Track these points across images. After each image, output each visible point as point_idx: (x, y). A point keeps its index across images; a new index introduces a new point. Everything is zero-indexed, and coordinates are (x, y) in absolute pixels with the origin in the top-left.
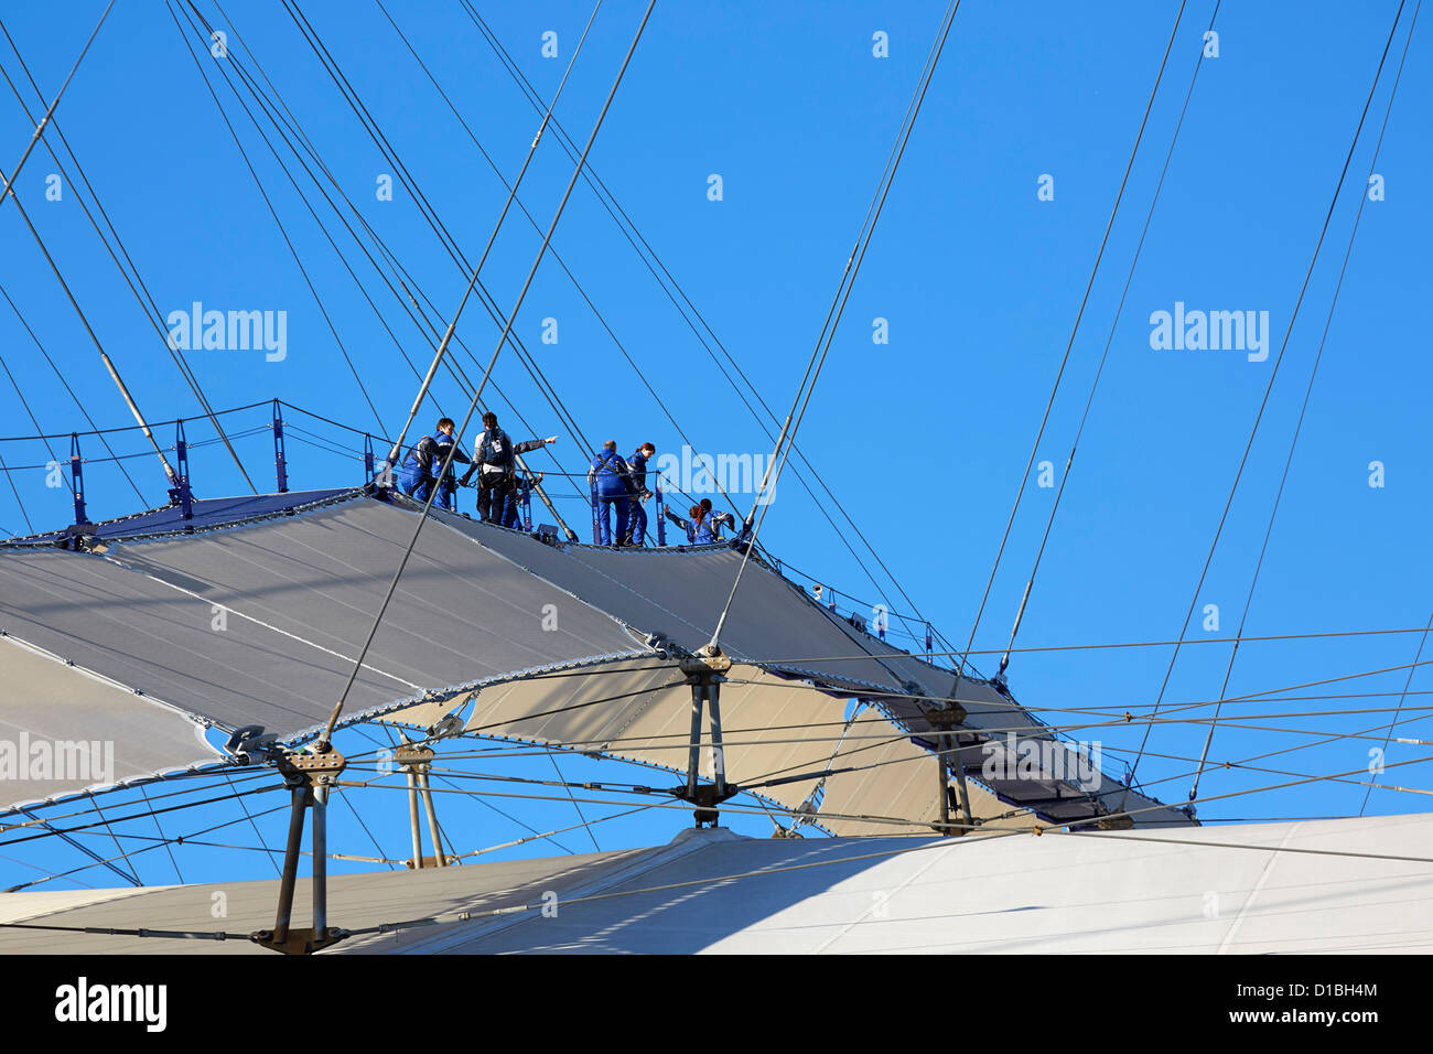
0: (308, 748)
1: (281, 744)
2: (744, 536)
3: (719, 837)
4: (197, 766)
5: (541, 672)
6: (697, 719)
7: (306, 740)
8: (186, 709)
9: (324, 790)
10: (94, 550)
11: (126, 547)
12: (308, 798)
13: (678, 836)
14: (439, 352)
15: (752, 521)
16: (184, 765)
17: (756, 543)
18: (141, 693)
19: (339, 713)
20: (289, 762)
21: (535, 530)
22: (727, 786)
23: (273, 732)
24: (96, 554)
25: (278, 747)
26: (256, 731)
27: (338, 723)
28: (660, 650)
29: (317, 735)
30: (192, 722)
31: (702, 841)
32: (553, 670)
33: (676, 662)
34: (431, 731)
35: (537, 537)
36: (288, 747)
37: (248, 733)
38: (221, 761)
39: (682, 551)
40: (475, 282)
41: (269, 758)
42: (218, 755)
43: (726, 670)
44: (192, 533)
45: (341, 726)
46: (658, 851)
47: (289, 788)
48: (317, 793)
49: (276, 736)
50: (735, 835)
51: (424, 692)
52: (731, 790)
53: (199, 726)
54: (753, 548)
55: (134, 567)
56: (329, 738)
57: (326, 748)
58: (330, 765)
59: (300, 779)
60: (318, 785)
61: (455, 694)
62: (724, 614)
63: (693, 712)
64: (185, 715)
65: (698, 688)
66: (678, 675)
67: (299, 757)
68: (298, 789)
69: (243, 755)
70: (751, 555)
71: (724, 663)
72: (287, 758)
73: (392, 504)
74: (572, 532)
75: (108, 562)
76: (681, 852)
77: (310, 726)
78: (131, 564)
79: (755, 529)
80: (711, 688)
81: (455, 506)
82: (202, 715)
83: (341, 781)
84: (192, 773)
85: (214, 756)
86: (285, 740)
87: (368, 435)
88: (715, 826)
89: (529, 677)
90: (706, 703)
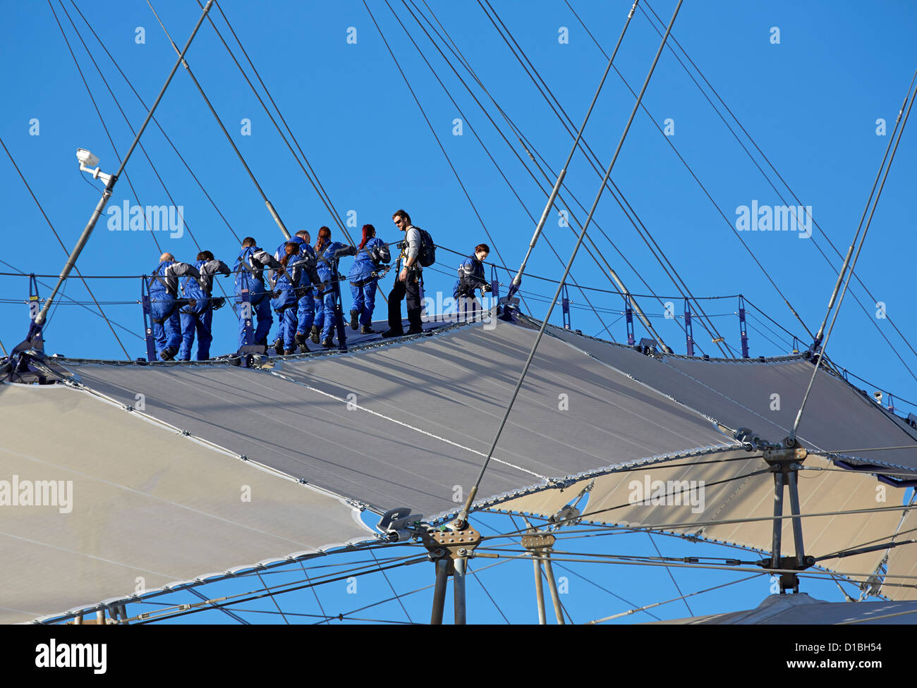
0: (449, 526)
1: (426, 523)
2: (815, 349)
3: (799, 601)
4: (354, 542)
5: (636, 465)
6: (779, 506)
7: (446, 520)
8: (344, 495)
9: (463, 561)
10: (263, 367)
11: (288, 363)
12: (450, 569)
13: (764, 602)
14: (551, 197)
15: (822, 336)
16: (343, 542)
17: (824, 356)
18: (305, 482)
19: (474, 496)
20: (432, 538)
21: (637, 344)
22: (805, 558)
23: (420, 513)
24: (265, 370)
25: (423, 525)
26: (404, 513)
27: (474, 505)
28: (747, 443)
29: (456, 516)
30: (350, 506)
31: (785, 605)
32: (646, 463)
33: (759, 452)
34: (552, 520)
35: (639, 349)
36: (432, 526)
37: (397, 514)
38: (375, 538)
39: (763, 361)
40: (579, 140)
41: (416, 536)
42: (372, 533)
43: (803, 459)
44: (346, 352)
45: (477, 509)
46: (749, 613)
47: (433, 560)
48: (457, 564)
49: (421, 516)
50: (815, 600)
51: (548, 480)
52: (809, 562)
53: (355, 509)
54: (822, 359)
55: (296, 380)
56: (467, 517)
57: (464, 526)
58: (468, 540)
59: (443, 552)
60: (458, 557)
61: (574, 481)
62: (800, 411)
63: (775, 500)
64: (343, 500)
65: (779, 475)
66: (761, 464)
67: (441, 534)
68: (440, 561)
69: (393, 533)
70: (821, 364)
71: (801, 453)
72: (431, 535)
73: (515, 324)
74: (669, 348)
75: (274, 376)
76: (767, 615)
77: (450, 508)
78: (293, 378)
79: (823, 345)
80: (790, 475)
81: (569, 325)
82: (357, 500)
83: (477, 554)
84: (350, 549)
85: (369, 534)
86: (428, 521)
87: (493, 265)
88: (796, 592)
89: (625, 469)
90: (786, 488)
